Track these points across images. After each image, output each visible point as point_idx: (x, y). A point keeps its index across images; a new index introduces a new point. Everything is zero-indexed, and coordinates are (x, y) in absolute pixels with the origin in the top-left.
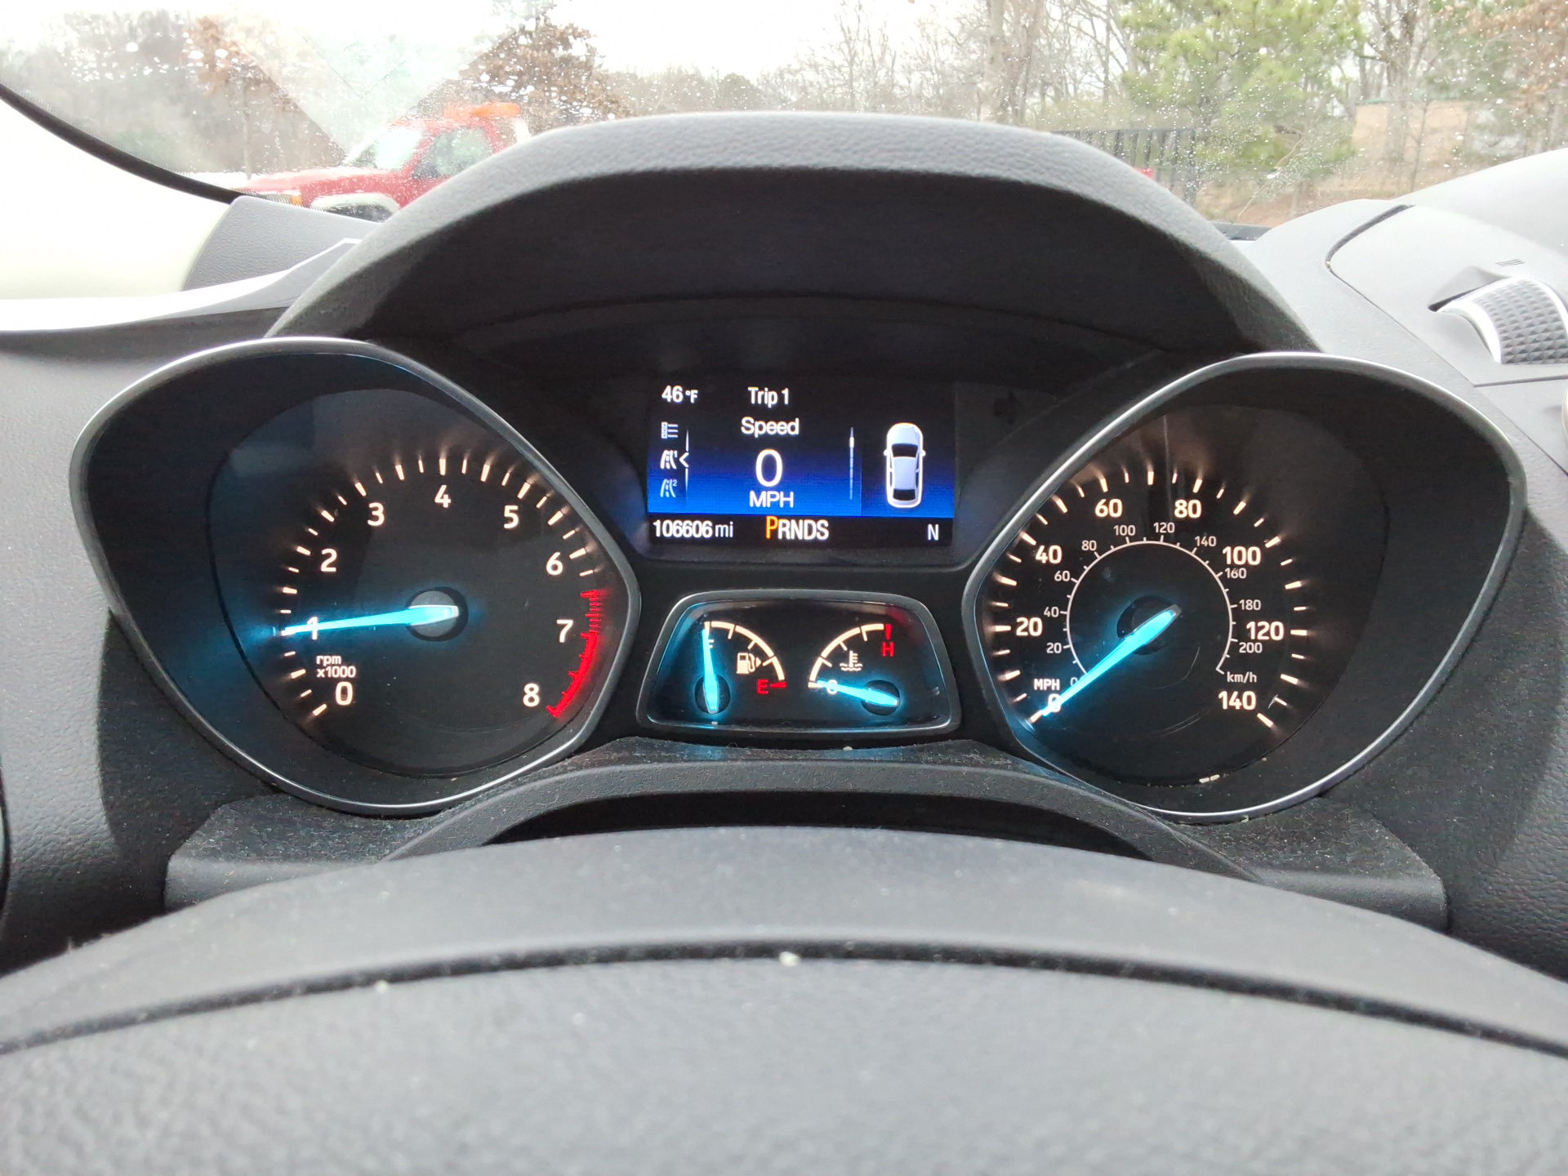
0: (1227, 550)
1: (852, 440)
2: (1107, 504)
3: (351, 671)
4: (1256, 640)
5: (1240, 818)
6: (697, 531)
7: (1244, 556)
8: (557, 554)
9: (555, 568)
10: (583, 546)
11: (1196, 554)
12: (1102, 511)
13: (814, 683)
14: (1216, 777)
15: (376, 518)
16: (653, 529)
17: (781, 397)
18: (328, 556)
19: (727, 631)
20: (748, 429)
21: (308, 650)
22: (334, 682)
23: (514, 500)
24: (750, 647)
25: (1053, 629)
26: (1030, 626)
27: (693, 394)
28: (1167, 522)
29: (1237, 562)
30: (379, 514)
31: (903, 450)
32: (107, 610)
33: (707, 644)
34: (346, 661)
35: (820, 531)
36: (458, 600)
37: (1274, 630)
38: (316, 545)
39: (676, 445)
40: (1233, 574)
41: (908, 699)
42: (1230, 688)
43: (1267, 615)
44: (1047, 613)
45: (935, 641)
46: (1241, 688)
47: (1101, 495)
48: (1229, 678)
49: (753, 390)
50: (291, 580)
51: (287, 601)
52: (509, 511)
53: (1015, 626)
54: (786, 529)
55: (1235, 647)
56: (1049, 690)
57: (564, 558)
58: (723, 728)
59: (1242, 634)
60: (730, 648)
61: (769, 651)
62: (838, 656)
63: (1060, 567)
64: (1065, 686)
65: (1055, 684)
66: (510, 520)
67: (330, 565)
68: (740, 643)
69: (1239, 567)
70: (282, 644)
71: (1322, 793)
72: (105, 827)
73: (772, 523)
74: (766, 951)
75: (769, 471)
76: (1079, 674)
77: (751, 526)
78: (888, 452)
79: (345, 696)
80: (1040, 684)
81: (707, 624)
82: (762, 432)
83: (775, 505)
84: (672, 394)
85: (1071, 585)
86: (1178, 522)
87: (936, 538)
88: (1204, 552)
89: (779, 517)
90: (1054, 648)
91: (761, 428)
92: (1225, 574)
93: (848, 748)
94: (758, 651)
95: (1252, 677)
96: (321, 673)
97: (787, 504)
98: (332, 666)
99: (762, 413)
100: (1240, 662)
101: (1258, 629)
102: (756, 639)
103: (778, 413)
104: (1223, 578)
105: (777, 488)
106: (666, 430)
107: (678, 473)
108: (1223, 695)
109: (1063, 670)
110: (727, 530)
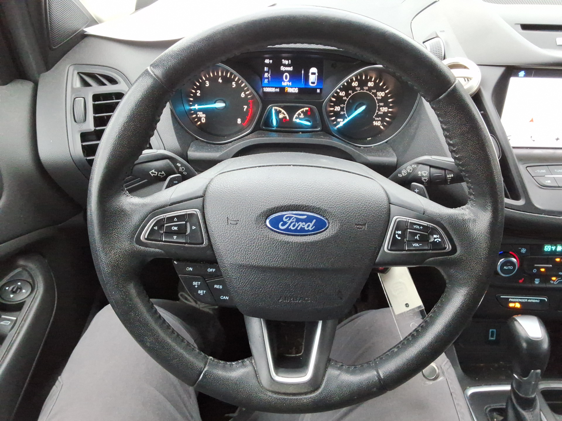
0: (378, 93)
1: (303, 72)
2: (355, 83)
3: (204, 115)
4: (382, 111)
5: (372, 146)
6: (272, 90)
7: (381, 94)
8: (243, 92)
9: (243, 95)
10: (248, 91)
11: (372, 94)
12: (353, 84)
13: (294, 120)
14: (370, 138)
15: (207, 84)
16: (263, 90)
17: (289, 62)
18: (198, 92)
19: (277, 109)
20: (282, 69)
21: (196, 111)
22: (201, 117)
23: (234, 81)
24: (282, 112)
25: (342, 109)
26: (338, 109)
27: (271, 61)
28: (366, 87)
29: (380, 95)
30: (208, 84)
31: (313, 74)
32: (169, 108)
33: (273, 111)
34: (203, 113)
35: (296, 90)
36: (225, 102)
37: (385, 109)
38: (196, 90)
39: (268, 72)
40: (378, 98)
41: (312, 123)
42: (376, 121)
43: (384, 106)
44: (341, 106)
45: (317, 114)
46: (378, 121)
47: (353, 81)
48: (376, 119)
49: (283, 60)
50: (191, 97)
51: (191, 101)
52: (234, 83)
53: (334, 108)
54: (289, 90)
55: (377, 113)
56: (341, 121)
57: (245, 93)
58: (277, 129)
59: (379, 110)
60: (278, 113)
61: (285, 113)
62: (299, 114)
63: (344, 96)
64: (344, 120)
65: (342, 120)
66: (234, 85)
67: (199, 94)
68: (280, 112)
69: (380, 96)
70: (191, 110)
71: (386, 142)
72: (179, 147)
73: (287, 88)
74: (290, 165)
75: (286, 78)
76: (346, 118)
77: (282, 89)
78: (310, 74)
79: (203, 121)
80: (339, 120)
81: (273, 108)
82: (285, 70)
83: (287, 85)
84: (267, 61)
85: (346, 100)
86: (369, 87)
87: (319, 92)
88: (373, 93)
89: (288, 87)
90: (342, 113)
91: (285, 69)
92: (377, 98)
93: (301, 133)
94: (283, 113)
95: (380, 119)
96: (198, 116)
97: (290, 85)
98: (201, 114)
99: (285, 65)
100: (378, 116)
101: (382, 109)
102: (283, 111)
103: (288, 65)
104: (376, 99)
105: (288, 81)
106: (266, 69)
107: (268, 78)
108: (374, 122)
109: (343, 117)
110: (278, 90)
